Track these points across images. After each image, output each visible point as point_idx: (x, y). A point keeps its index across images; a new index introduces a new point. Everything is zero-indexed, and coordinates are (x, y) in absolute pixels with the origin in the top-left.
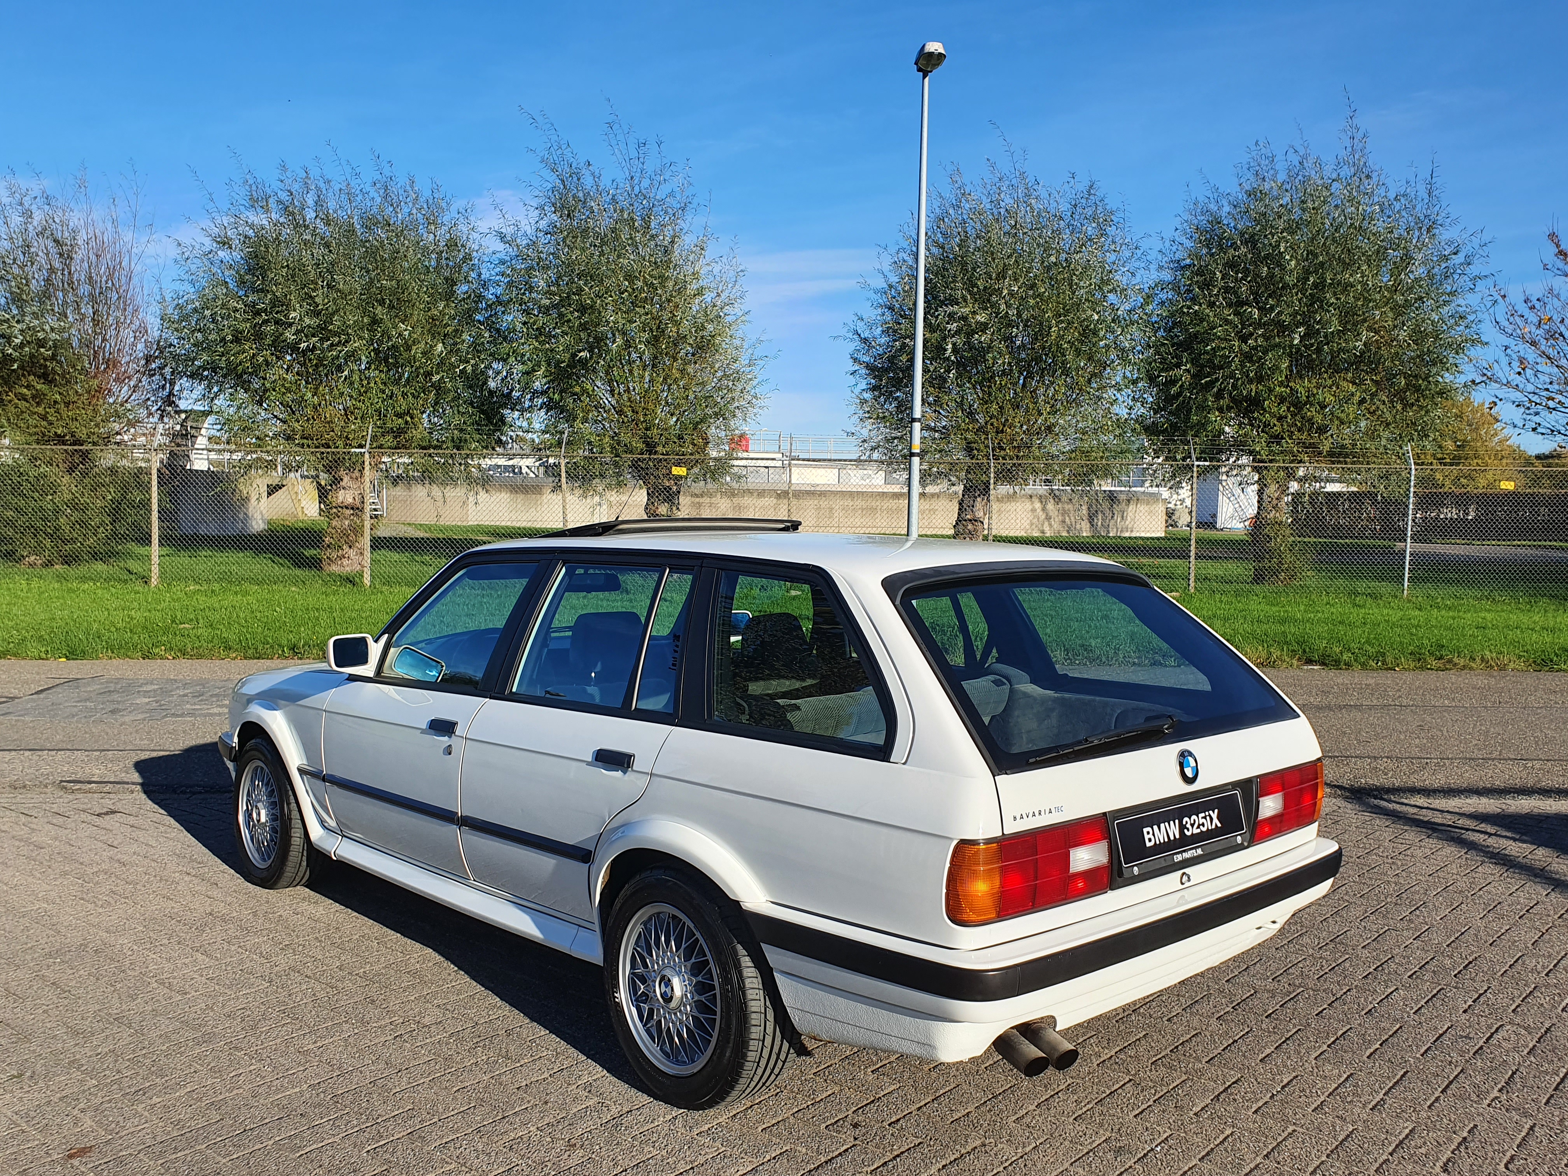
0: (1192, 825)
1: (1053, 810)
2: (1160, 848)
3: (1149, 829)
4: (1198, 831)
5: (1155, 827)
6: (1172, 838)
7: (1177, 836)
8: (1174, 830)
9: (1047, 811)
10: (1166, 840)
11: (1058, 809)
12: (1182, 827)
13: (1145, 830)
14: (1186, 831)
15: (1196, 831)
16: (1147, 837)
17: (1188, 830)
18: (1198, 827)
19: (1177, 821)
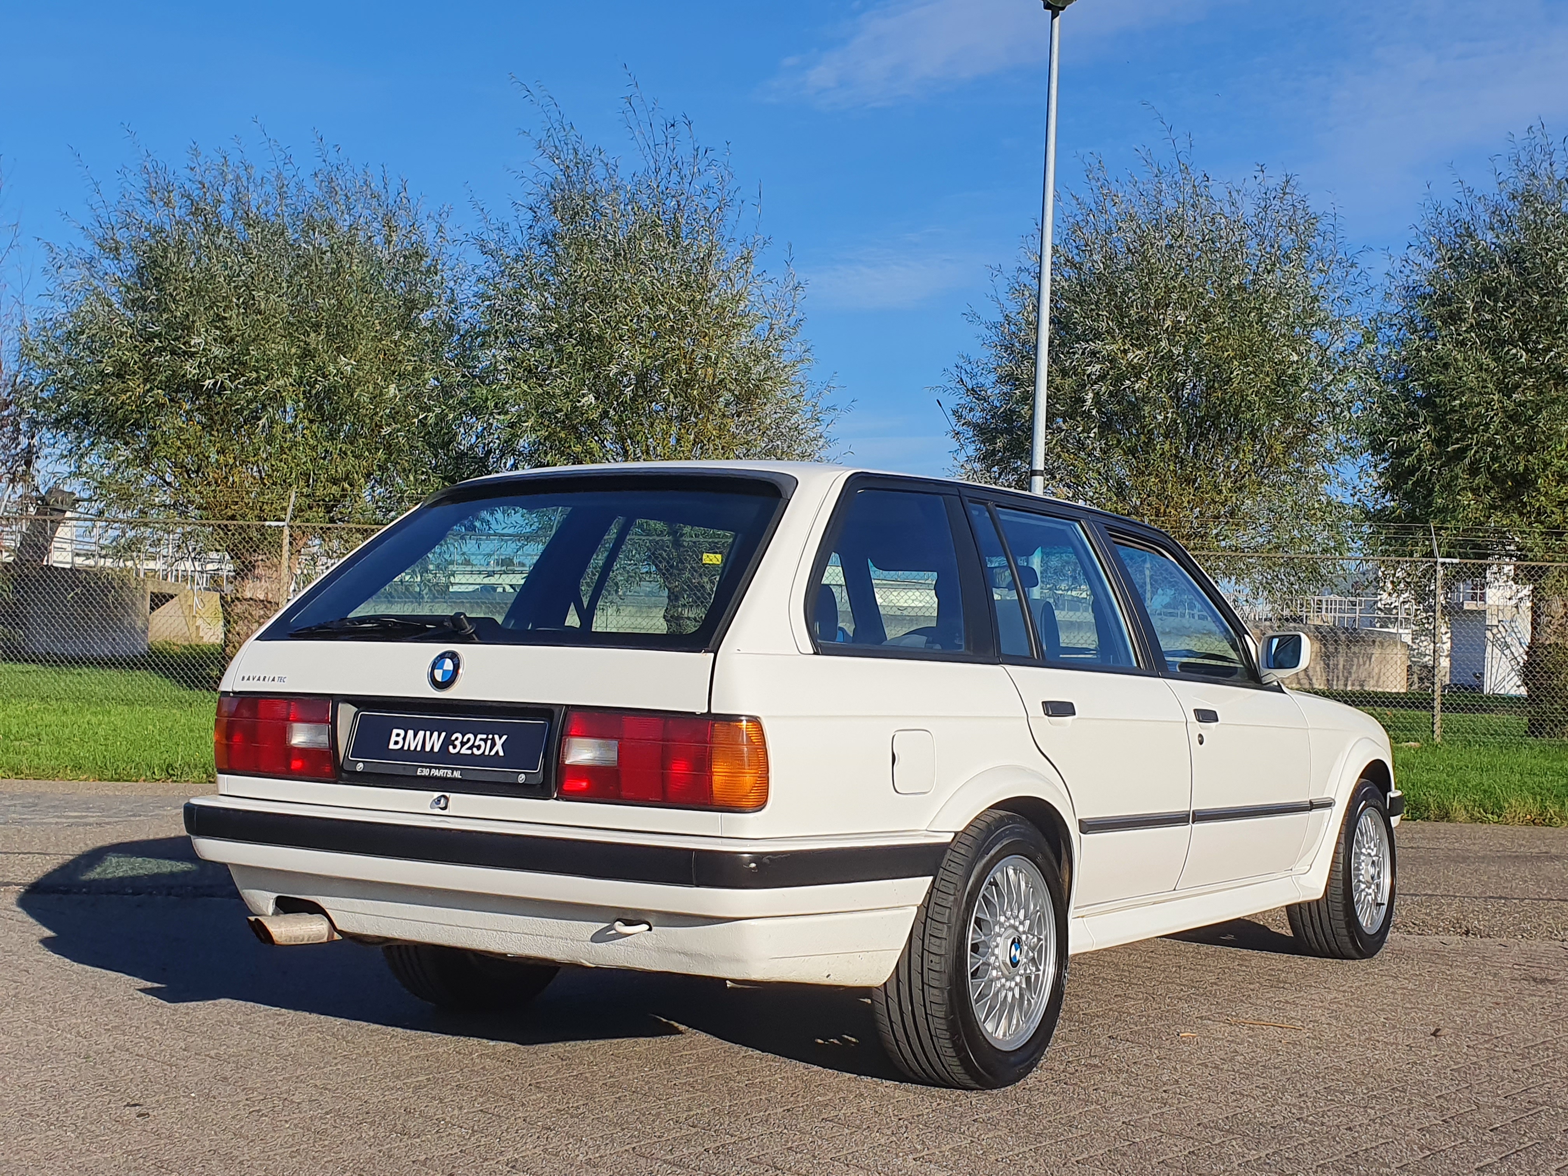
0: (463, 744)
1: (276, 679)
2: (403, 754)
3: (402, 732)
4: (469, 752)
5: (411, 733)
6: (428, 749)
7: (436, 749)
8: (435, 742)
9: (271, 679)
10: (419, 749)
11: (281, 679)
12: (448, 742)
13: (395, 731)
14: (451, 747)
15: (464, 751)
16: (394, 738)
17: (455, 747)
18: (470, 748)
19: (443, 734)
